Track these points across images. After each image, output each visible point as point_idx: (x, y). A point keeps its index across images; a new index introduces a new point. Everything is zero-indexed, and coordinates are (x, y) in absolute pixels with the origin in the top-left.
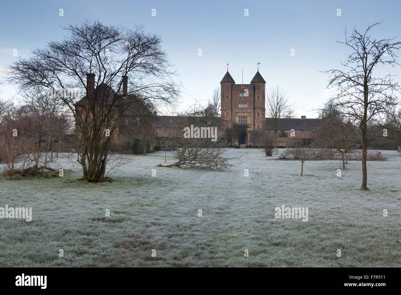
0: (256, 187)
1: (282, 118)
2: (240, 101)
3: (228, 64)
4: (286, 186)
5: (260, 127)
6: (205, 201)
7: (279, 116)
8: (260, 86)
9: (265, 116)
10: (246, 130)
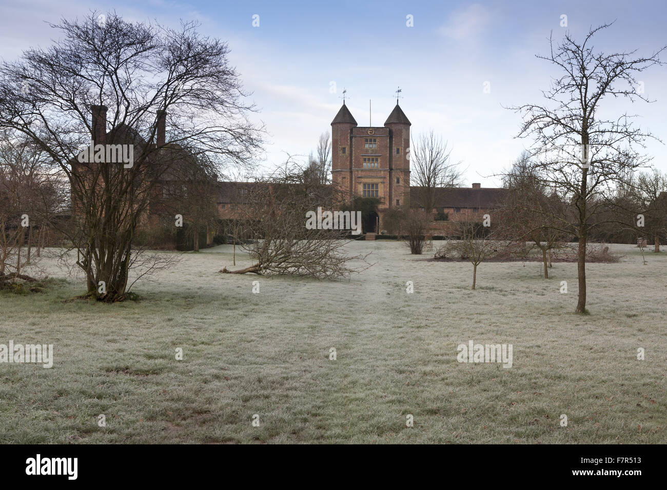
0: (395, 309)
1: (439, 186)
2: (365, 157)
3: (344, 92)
4: (448, 308)
5: (401, 202)
6: (306, 336)
7: (435, 183)
8: (401, 131)
9: (409, 183)
10: (377, 207)
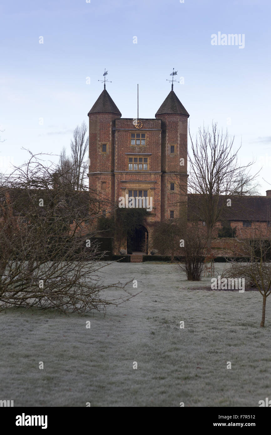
0: (159, 354)
1: (224, 194)
2: (131, 157)
3: (105, 74)
4: (226, 353)
5: (176, 214)
6: (39, 390)
7: (218, 190)
8: (176, 124)
9: (187, 190)
10: (146, 220)
